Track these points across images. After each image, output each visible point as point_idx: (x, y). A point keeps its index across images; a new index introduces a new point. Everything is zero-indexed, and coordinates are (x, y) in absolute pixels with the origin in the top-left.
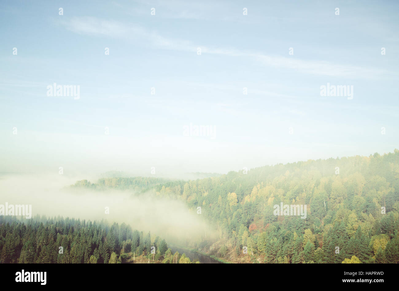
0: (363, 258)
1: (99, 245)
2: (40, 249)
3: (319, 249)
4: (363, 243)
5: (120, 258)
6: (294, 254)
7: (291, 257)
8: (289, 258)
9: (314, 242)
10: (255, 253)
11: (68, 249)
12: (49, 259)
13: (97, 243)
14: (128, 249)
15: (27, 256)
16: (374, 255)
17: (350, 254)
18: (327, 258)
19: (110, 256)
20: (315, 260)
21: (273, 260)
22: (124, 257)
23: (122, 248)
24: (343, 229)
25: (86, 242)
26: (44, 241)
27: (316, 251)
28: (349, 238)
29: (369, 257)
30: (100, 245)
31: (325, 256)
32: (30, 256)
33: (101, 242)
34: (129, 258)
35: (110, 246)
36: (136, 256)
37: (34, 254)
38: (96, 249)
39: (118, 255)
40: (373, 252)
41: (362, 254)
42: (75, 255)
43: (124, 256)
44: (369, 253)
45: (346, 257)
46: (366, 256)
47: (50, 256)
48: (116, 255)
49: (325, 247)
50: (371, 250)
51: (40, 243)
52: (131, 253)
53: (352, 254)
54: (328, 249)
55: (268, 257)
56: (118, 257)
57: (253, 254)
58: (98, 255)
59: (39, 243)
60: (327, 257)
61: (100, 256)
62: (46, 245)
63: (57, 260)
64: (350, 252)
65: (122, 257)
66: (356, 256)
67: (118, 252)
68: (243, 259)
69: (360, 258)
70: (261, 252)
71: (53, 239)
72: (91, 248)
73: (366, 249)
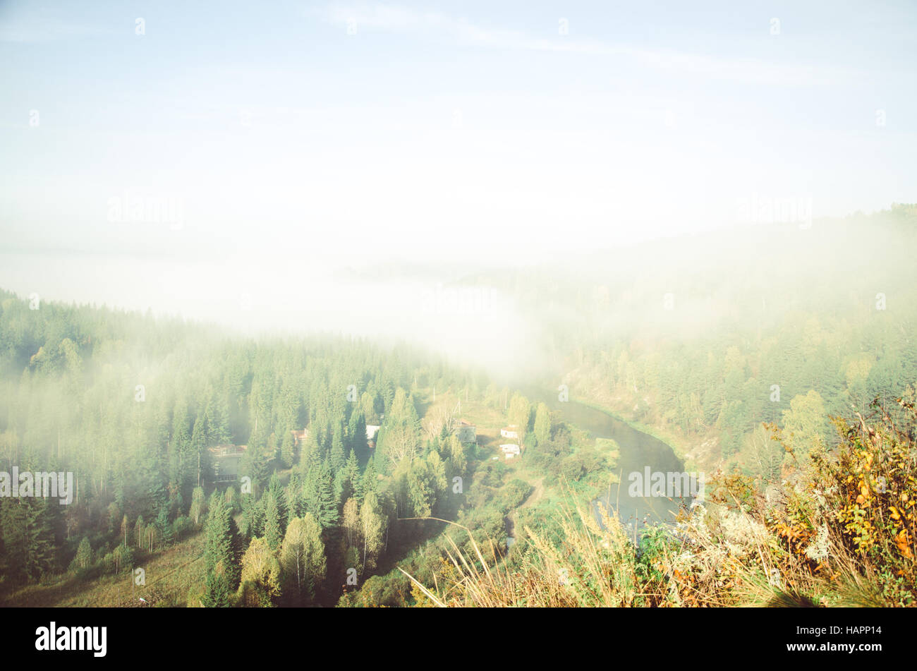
0: (826, 394)
1: (375, 376)
2: (281, 382)
3: (751, 380)
4: (828, 369)
5: (411, 397)
6: (707, 389)
7: (702, 395)
8: (699, 396)
9: (744, 369)
10: (640, 388)
11: (325, 382)
12: (296, 397)
13: (372, 372)
14: (424, 382)
15: (262, 390)
16: (847, 388)
17: (806, 387)
18: (765, 395)
19: (394, 394)
20: (744, 399)
21: (672, 399)
22: (417, 396)
23: (413, 381)
24: (796, 346)
25: (354, 371)
26: (287, 369)
27: (746, 384)
28: (805, 360)
29: (838, 391)
30: (377, 374)
31: (761, 392)
32: (267, 391)
33: (378, 371)
34: (424, 398)
35: (393, 377)
36: (437, 394)
37: (272, 389)
38: (371, 381)
39: (408, 392)
40: (845, 383)
41: (826, 386)
42: (336, 392)
43: (418, 393)
44: (838, 385)
45: (798, 392)
46: (833, 390)
47: (298, 392)
48: (405, 392)
49: (761, 376)
50: (843, 380)
51: (281, 372)
52: (428, 390)
53: (809, 387)
54: (766, 379)
55: (663, 394)
56: (407, 395)
57: (636, 390)
58: (375, 392)
59: (279, 371)
60: (766, 393)
61: (378, 394)
62: (290, 374)
63: (309, 399)
64: (805, 385)
65: (413, 396)
66: (816, 391)
67: (406, 388)
68: (619, 398)
69: (823, 394)
70: (650, 387)
71: (300, 365)
72: (363, 380)
73: (833, 378)
